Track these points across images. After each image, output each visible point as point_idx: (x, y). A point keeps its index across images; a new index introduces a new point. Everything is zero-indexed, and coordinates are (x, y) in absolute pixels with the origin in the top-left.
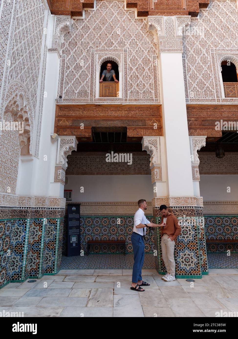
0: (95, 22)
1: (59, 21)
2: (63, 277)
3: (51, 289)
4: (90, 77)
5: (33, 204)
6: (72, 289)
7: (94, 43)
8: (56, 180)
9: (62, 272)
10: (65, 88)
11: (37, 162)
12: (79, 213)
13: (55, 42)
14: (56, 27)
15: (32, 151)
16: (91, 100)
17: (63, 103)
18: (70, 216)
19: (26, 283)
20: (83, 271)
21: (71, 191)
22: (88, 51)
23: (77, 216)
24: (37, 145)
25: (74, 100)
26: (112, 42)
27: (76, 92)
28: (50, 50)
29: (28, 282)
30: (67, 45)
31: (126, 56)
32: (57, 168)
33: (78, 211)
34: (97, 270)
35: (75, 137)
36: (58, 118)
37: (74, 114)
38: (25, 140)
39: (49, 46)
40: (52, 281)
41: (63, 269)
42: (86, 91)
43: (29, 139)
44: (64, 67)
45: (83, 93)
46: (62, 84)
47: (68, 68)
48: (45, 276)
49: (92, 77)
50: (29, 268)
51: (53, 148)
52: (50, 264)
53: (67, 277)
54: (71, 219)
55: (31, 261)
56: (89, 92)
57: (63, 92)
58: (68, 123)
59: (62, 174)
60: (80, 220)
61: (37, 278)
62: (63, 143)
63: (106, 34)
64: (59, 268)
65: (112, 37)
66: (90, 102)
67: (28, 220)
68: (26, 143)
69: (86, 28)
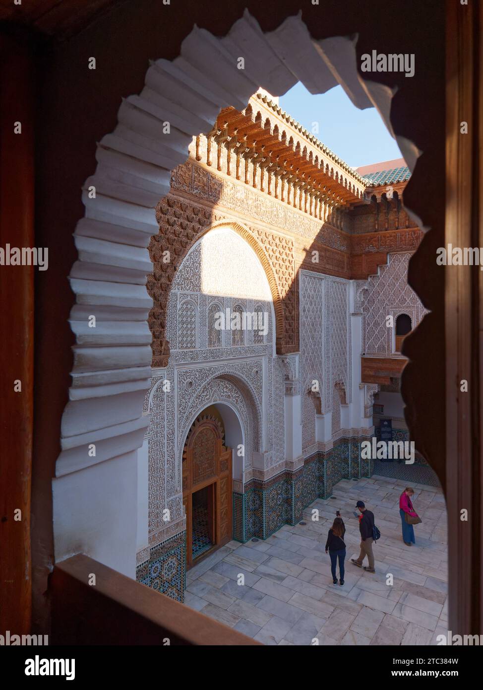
0: (389, 278)
1: (358, 286)
2: (374, 481)
3: (366, 488)
4: (387, 333)
5: (351, 435)
6: (377, 490)
7: (389, 300)
8: (366, 417)
9: (374, 476)
10: (367, 343)
11: (352, 406)
12: (391, 427)
13: (356, 307)
14: (356, 292)
15: (348, 401)
16: (388, 354)
17: (366, 356)
18: (383, 429)
19: (352, 480)
20: (388, 479)
21: (383, 406)
22: (384, 308)
23: (389, 429)
24: (351, 395)
25: (374, 354)
26: (405, 299)
27: (376, 347)
28: (353, 314)
29: (353, 480)
30: (366, 302)
31: (418, 312)
32: (366, 407)
33: (390, 425)
34: (399, 480)
35: (377, 385)
36: (364, 368)
37: (375, 366)
38: (343, 394)
39: (352, 311)
40: (366, 482)
41: (376, 474)
42: (384, 346)
43: (345, 393)
44: (365, 324)
45: (382, 348)
46: (364, 339)
47: (369, 324)
48: (363, 478)
49: (388, 333)
50: (353, 472)
51: (362, 393)
52: (365, 471)
53: (377, 482)
54: (384, 432)
55: (353, 468)
56: (386, 347)
57: (366, 347)
58: (372, 373)
59: (370, 411)
60: (391, 433)
61: (358, 478)
62: (369, 389)
63: (400, 291)
64: (373, 474)
65: (405, 293)
66: (387, 357)
67: (349, 445)
68: (343, 396)
69: (382, 285)
